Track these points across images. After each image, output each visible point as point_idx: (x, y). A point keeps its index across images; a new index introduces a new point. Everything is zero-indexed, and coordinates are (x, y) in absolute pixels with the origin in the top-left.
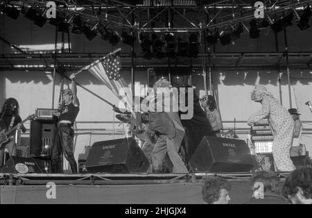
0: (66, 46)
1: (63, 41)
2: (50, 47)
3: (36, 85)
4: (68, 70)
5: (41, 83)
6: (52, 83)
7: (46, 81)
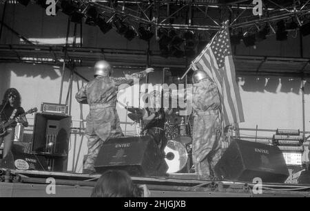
0: (78, 40)
1: (75, 35)
2: (61, 41)
3: (42, 80)
4: (78, 66)
5: (48, 78)
6: (60, 79)
7: (54, 76)
